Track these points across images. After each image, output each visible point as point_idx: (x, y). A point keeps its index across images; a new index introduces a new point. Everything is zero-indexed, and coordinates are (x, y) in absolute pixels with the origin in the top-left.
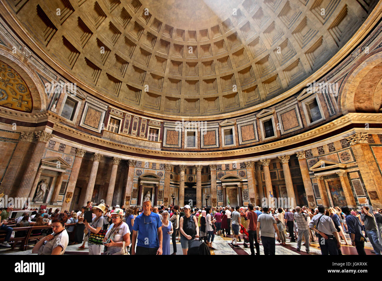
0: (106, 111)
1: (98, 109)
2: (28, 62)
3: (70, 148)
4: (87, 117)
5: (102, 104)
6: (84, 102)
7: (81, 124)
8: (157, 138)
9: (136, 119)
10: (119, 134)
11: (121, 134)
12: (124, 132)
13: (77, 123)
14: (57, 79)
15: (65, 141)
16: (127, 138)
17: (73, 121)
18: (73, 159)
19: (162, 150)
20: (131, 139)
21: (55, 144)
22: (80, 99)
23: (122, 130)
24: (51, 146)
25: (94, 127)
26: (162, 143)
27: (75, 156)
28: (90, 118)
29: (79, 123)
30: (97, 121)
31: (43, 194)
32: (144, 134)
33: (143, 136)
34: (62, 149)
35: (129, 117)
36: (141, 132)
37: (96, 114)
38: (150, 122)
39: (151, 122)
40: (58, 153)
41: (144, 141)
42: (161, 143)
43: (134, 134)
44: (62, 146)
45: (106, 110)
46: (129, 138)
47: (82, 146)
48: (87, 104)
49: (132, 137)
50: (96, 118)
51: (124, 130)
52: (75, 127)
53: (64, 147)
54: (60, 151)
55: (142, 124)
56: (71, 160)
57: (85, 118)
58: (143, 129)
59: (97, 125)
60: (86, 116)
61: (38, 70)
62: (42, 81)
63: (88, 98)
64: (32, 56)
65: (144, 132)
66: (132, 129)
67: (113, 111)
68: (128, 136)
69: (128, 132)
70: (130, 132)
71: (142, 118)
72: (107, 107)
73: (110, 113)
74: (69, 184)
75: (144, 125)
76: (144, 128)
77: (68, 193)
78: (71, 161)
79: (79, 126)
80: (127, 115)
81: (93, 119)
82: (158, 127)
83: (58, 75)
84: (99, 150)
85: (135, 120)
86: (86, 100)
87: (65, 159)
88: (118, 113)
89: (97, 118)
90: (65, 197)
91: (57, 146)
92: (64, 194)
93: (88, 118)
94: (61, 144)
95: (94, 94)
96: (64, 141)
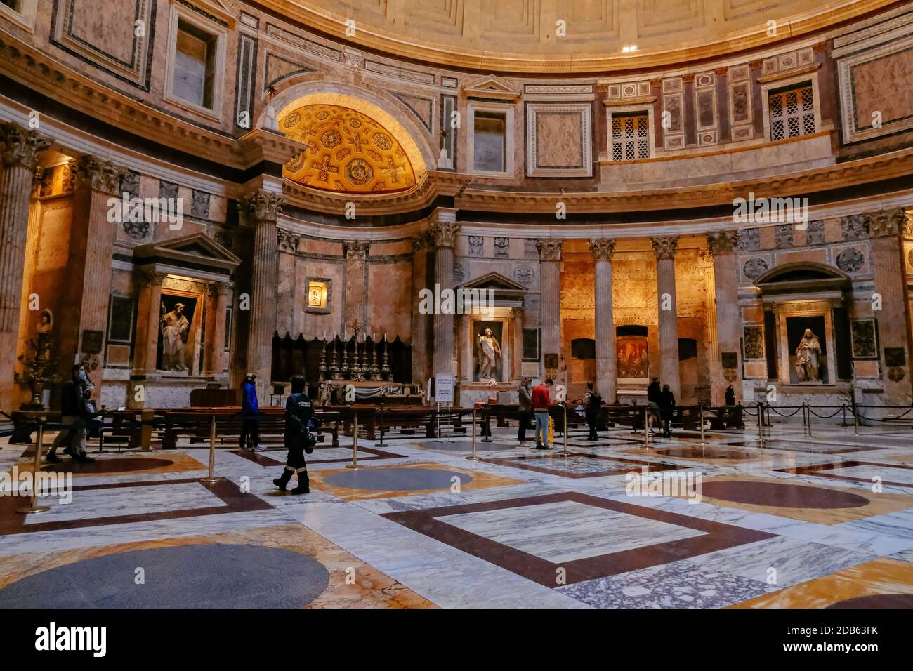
0: (592, 102)
1: (568, 108)
2: (363, 79)
3: (522, 242)
4: (542, 143)
5: (575, 88)
6: (520, 105)
7: (531, 172)
8: (809, 119)
9: (705, 80)
10: (653, 160)
11: (662, 155)
12: (670, 144)
13: (520, 173)
14: (436, 80)
15: (504, 229)
16: (682, 161)
17: (508, 169)
18: (535, 270)
19: (839, 160)
20: (700, 161)
21: (482, 244)
22: (507, 105)
23: (659, 143)
24: (476, 250)
25: (568, 167)
26: (837, 133)
27: (540, 261)
28: (551, 144)
29: (526, 171)
30: (571, 143)
31: (489, 361)
32: (748, 124)
33: (746, 132)
34: (502, 251)
35: (676, 86)
36: (736, 119)
37: (564, 125)
38: (764, 71)
39: (770, 67)
40: (496, 261)
41: (753, 152)
42: (832, 132)
43: (708, 139)
44: (501, 244)
45: (592, 97)
46: (692, 161)
47: (551, 228)
48: (530, 108)
49: (700, 151)
50: (567, 137)
51: (666, 140)
52: (518, 183)
53: (506, 243)
54: (500, 257)
55: (730, 91)
56: (531, 273)
57: (537, 151)
58: (740, 106)
59: (578, 157)
60: (537, 142)
61: (388, 84)
62: (407, 104)
63: (528, 89)
64: (365, 60)
65: (746, 117)
66: (698, 124)
67: (615, 92)
68: (688, 152)
69: (683, 141)
70: (691, 139)
71: (726, 69)
72: (590, 88)
73: (606, 102)
74: (543, 334)
75: (740, 91)
76: (745, 102)
77: (546, 356)
78: (533, 275)
79: (526, 177)
80: (668, 84)
81: (559, 144)
82: (803, 73)
83: (435, 71)
84: (602, 228)
85: (700, 89)
86: (526, 98)
87: (517, 272)
88: (635, 91)
89: (571, 135)
90: (543, 367)
91: (489, 248)
92: (539, 361)
93: (545, 147)
94: (495, 238)
95: (541, 69)
96: (500, 229)
